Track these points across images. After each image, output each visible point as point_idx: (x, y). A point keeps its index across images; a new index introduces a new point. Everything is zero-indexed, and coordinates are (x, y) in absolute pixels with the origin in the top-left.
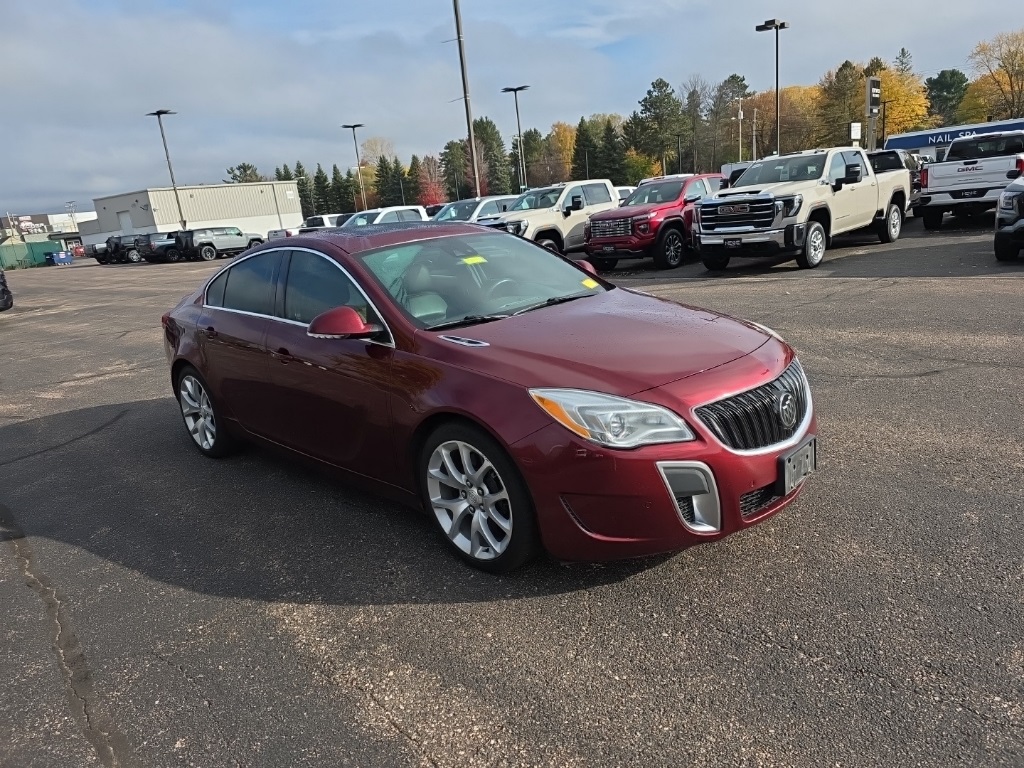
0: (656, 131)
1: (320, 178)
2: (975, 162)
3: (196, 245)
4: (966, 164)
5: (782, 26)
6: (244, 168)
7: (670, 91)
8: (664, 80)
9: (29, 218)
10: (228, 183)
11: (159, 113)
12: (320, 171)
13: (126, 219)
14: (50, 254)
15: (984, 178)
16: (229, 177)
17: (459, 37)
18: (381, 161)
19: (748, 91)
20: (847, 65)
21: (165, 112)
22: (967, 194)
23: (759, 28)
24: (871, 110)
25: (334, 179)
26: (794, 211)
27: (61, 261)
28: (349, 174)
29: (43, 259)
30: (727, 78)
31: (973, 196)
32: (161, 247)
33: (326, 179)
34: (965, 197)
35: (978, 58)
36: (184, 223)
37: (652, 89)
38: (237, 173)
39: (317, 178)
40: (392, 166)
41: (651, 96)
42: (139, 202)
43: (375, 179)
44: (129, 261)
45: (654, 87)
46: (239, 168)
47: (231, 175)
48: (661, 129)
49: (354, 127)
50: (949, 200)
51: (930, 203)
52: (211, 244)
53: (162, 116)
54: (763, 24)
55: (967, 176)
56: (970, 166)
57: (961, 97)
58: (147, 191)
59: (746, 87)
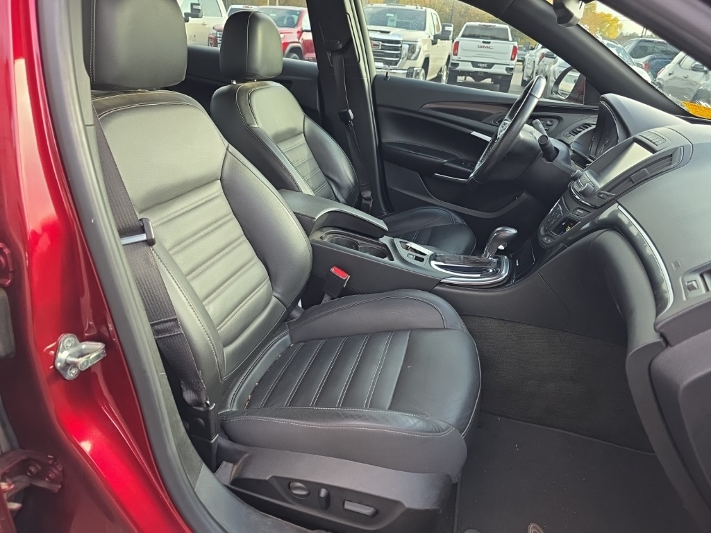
2: (489, 43)
4: (484, 42)
15: (493, 55)
22: (480, 65)
26: (414, 55)
31: (485, 68)
34: (479, 67)
50: (470, 68)
51: (458, 68)
55: (484, 52)
56: (486, 45)
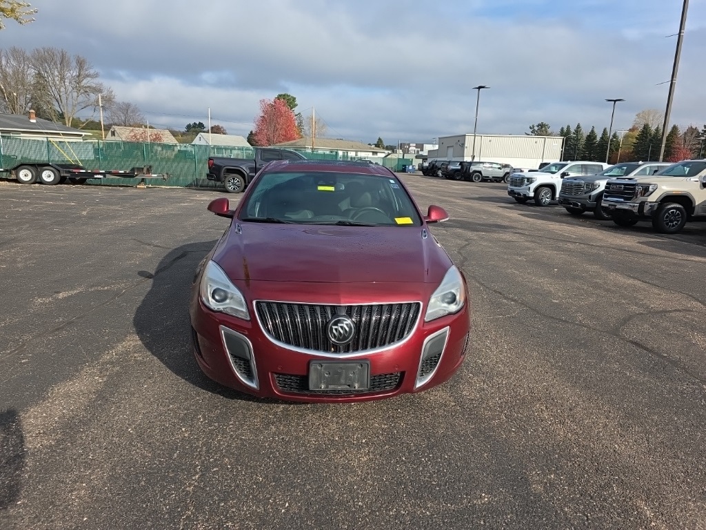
1: (591, 136)
3: (471, 171)
6: (542, 126)
9: (415, 145)
10: (528, 135)
11: (480, 88)
12: (593, 131)
13: (451, 151)
14: (405, 166)
16: (529, 131)
17: (680, 32)
18: (644, 128)
21: (483, 87)
25: (602, 138)
27: (409, 170)
28: (615, 136)
29: (401, 168)
32: (453, 170)
33: (595, 138)
36: (473, 157)
38: (536, 128)
39: (589, 136)
40: (653, 133)
42: (460, 141)
43: (635, 141)
44: (437, 176)
46: (538, 126)
47: (532, 130)
49: (615, 101)
52: (480, 172)
53: (481, 89)
58: (465, 135)
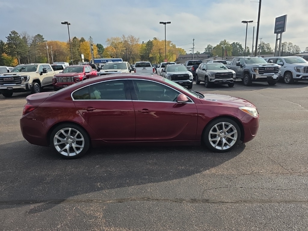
0: (15, 48)
5: (69, 24)
7: (19, 35)
8: (16, 31)
19: (44, 40)
20: (75, 38)
23: (62, 23)
24: (92, 52)
30: (36, 35)
35: (108, 42)
37: (11, 34)
41: (11, 36)
45: (12, 33)
48: (17, 48)
54: (64, 22)
57: (103, 51)
59: (43, 39)
